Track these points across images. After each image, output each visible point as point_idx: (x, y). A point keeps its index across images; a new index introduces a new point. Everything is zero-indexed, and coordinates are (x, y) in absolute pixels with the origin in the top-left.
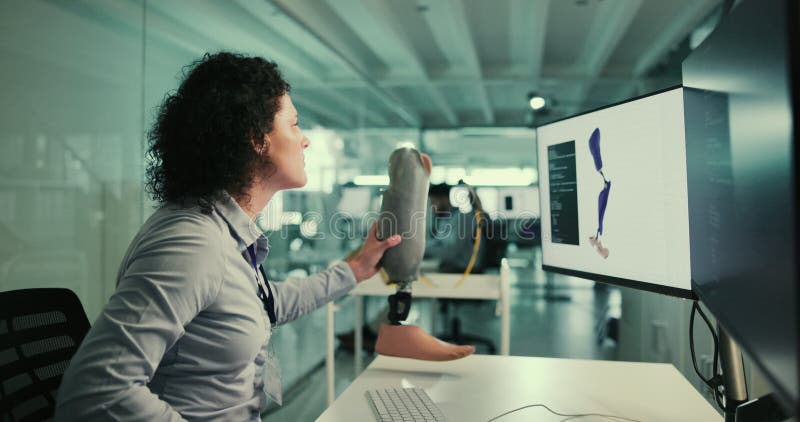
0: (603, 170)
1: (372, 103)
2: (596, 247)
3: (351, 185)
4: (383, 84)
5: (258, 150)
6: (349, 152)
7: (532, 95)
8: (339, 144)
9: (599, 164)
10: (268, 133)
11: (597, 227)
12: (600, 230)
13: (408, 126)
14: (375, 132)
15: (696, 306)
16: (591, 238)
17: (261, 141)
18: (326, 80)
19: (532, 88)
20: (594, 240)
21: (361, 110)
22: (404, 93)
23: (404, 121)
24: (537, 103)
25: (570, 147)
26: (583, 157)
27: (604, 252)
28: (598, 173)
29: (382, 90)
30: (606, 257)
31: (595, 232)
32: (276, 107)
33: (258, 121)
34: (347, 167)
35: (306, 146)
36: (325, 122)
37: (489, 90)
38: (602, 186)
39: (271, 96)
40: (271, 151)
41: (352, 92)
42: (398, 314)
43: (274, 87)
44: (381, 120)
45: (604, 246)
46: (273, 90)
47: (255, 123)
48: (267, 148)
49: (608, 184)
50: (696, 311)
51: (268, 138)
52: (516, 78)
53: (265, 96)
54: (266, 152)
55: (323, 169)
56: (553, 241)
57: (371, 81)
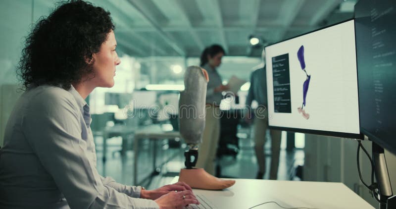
0: (306, 69)
1: (159, 42)
2: (301, 113)
3: (144, 90)
4: (165, 30)
5: (87, 62)
6: (144, 70)
7: (251, 37)
8: (138, 66)
9: (303, 66)
10: (95, 53)
11: (303, 102)
12: (304, 103)
13: (178, 55)
14: (159, 59)
15: (360, 145)
16: (299, 108)
17: (90, 57)
18: (132, 27)
19: (251, 33)
20: (300, 109)
21: (153, 46)
22: (177, 36)
23: (176, 52)
24: (255, 41)
25: (286, 56)
26: (294, 63)
27: (306, 116)
28: (303, 71)
29: (164, 33)
30: (308, 118)
31: (301, 105)
32: (104, 39)
33: (90, 46)
34: (142, 80)
35: (118, 64)
36: (130, 53)
37: (226, 34)
38: (305, 78)
39: (102, 31)
40: (96, 64)
41: (147, 35)
42: (191, 163)
43: (105, 27)
44: (163, 52)
45: (306, 112)
46: (104, 29)
47: (88, 46)
48: (93, 62)
49: (309, 77)
50: (360, 148)
51: (94, 56)
52: (242, 26)
53: (98, 31)
54: (92, 65)
55: (127, 81)
56: (275, 112)
57: (159, 28)
